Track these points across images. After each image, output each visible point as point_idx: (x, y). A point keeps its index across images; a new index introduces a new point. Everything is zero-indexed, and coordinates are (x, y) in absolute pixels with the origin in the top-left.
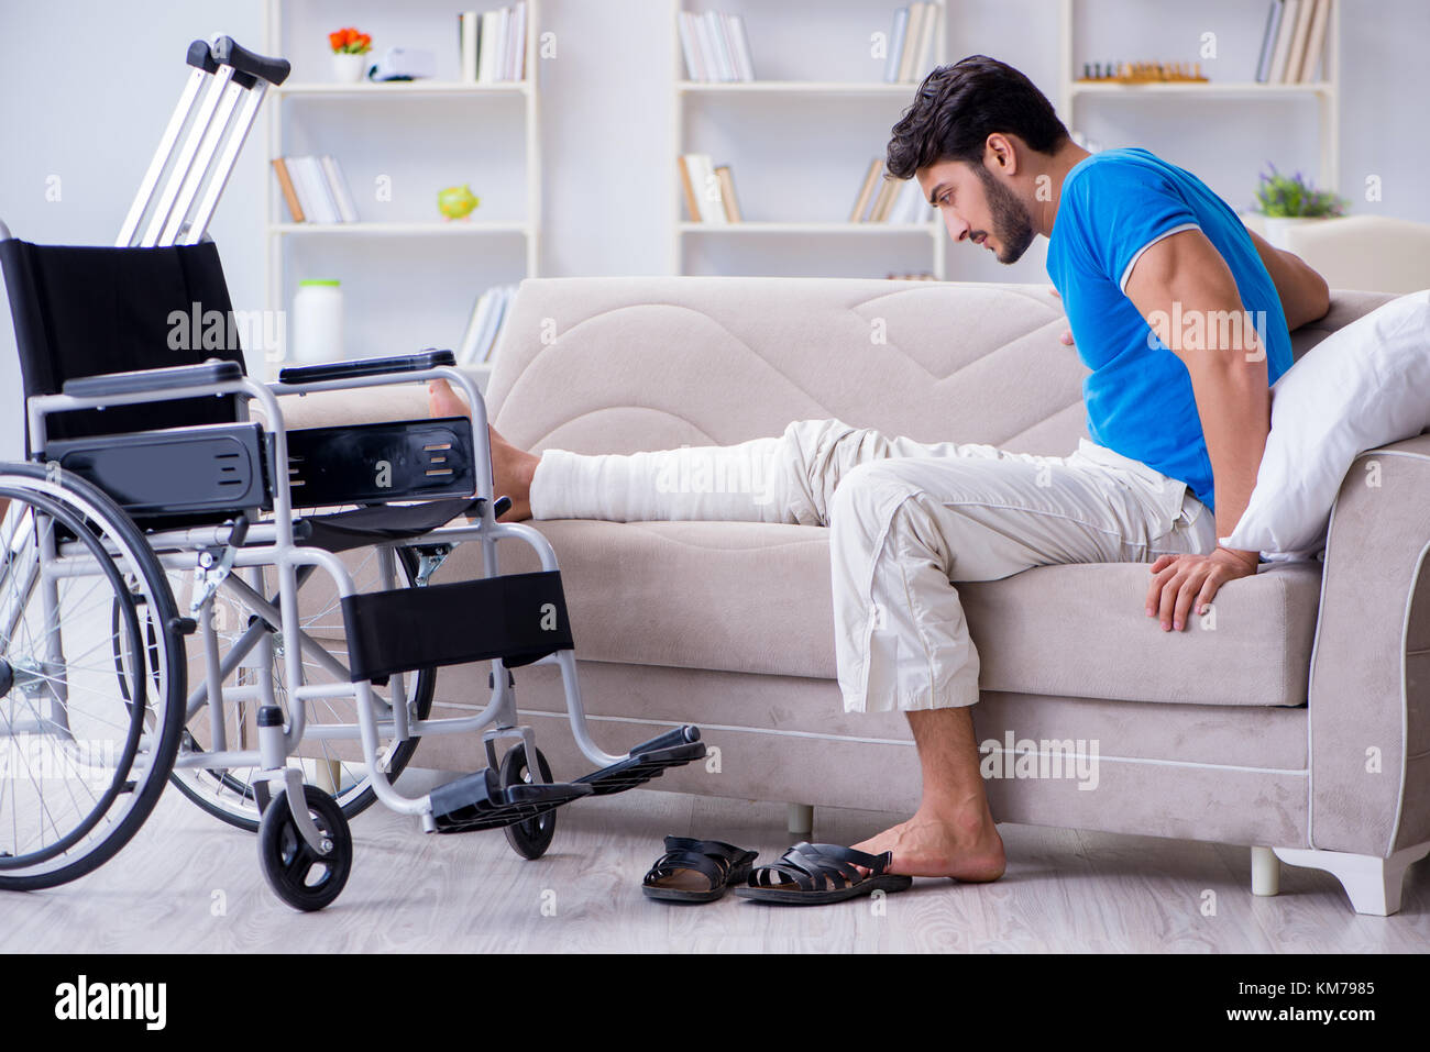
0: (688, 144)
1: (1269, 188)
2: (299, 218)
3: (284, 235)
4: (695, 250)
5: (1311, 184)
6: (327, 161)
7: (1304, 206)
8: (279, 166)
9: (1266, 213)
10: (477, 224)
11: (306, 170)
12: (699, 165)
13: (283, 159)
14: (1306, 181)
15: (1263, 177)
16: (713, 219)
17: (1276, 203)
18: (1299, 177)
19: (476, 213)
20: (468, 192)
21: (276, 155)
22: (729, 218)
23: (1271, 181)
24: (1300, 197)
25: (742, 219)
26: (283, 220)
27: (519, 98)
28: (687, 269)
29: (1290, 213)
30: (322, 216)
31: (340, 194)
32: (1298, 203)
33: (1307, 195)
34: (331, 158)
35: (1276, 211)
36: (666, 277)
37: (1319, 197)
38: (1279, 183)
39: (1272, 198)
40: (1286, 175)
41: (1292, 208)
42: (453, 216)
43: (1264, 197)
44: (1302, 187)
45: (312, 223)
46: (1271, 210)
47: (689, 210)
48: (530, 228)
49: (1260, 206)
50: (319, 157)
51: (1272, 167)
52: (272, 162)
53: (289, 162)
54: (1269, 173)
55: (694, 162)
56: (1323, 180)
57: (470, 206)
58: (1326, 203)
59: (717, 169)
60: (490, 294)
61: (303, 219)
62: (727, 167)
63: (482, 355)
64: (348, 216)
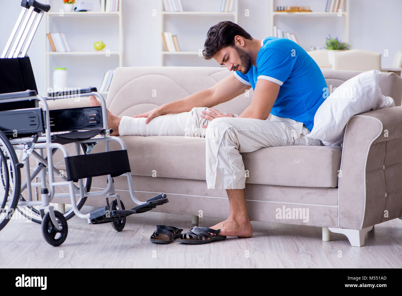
0: (165, 29)
1: (329, 41)
2: (54, 50)
3: (50, 55)
4: (167, 59)
5: (341, 41)
6: (62, 34)
7: (339, 47)
8: (49, 36)
9: (328, 49)
10: (105, 52)
11: (56, 37)
12: (168, 36)
13: (50, 33)
14: (339, 40)
15: (327, 39)
16: (172, 50)
17: (330, 46)
18: (337, 39)
19: (104, 49)
20: (102, 43)
21: (48, 32)
22: (176, 51)
23: (329, 40)
24: (338, 44)
25: (180, 51)
26: (50, 51)
27: (117, 16)
28: (164, 64)
29: (335, 49)
30: (61, 50)
31: (66, 44)
32: (337, 46)
33: (339, 44)
34: (64, 33)
35: (331, 48)
36: (158, 66)
37: (343, 44)
38: (332, 40)
39: (330, 44)
40: (333, 38)
41: (335, 47)
42: (98, 50)
43: (327, 44)
44: (338, 41)
45: (58, 52)
46: (329, 48)
47: (165, 48)
48: (120, 53)
49: (326, 47)
50: (60, 33)
51: (329, 36)
52: (47, 35)
53: (52, 34)
54: (329, 38)
55: (166, 34)
56: (344, 39)
57: (103, 47)
58: (345, 46)
59: (173, 36)
60: (109, 72)
61: (56, 51)
62: (176, 36)
63: (106, 89)
64: (68, 50)
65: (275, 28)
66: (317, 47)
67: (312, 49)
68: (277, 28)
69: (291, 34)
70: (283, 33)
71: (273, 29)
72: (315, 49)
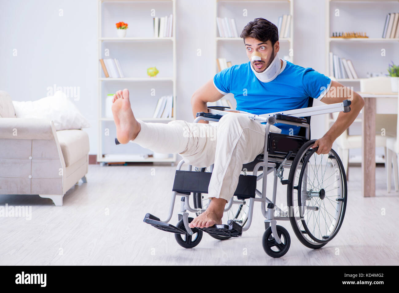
0: (218, 56)
1: (392, 68)
2: (107, 76)
3: (102, 81)
6: (115, 59)
8: (102, 61)
9: (390, 76)
10: (158, 78)
11: (109, 63)
13: (103, 59)
15: (390, 65)
17: (394, 73)
19: (158, 75)
20: (156, 69)
21: (100, 58)
23: (392, 66)
26: (102, 77)
27: (171, 42)
29: (397, 76)
30: (114, 76)
31: (119, 69)
34: (117, 59)
35: (394, 75)
38: (395, 67)
39: (393, 71)
40: (396, 65)
41: (398, 74)
42: (151, 76)
43: (390, 71)
45: (111, 77)
46: (392, 75)
48: (174, 79)
49: (389, 74)
50: (113, 59)
51: (392, 62)
52: (100, 60)
53: (104, 60)
54: (392, 64)
55: (221, 60)
57: (156, 73)
59: (227, 62)
60: (162, 98)
61: (108, 77)
62: (230, 62)
63: (160, 116)
64: (121, 76)
65: (331, 54)
66: (374, 74)
67: (369, 76)
68: (333, 55)
69: (347, 61)
70: (339, 59)
71: (329, 55)
72: (372, 76)
